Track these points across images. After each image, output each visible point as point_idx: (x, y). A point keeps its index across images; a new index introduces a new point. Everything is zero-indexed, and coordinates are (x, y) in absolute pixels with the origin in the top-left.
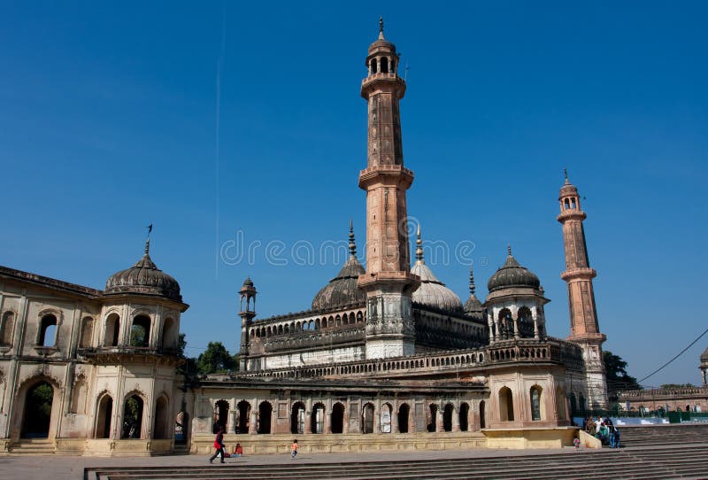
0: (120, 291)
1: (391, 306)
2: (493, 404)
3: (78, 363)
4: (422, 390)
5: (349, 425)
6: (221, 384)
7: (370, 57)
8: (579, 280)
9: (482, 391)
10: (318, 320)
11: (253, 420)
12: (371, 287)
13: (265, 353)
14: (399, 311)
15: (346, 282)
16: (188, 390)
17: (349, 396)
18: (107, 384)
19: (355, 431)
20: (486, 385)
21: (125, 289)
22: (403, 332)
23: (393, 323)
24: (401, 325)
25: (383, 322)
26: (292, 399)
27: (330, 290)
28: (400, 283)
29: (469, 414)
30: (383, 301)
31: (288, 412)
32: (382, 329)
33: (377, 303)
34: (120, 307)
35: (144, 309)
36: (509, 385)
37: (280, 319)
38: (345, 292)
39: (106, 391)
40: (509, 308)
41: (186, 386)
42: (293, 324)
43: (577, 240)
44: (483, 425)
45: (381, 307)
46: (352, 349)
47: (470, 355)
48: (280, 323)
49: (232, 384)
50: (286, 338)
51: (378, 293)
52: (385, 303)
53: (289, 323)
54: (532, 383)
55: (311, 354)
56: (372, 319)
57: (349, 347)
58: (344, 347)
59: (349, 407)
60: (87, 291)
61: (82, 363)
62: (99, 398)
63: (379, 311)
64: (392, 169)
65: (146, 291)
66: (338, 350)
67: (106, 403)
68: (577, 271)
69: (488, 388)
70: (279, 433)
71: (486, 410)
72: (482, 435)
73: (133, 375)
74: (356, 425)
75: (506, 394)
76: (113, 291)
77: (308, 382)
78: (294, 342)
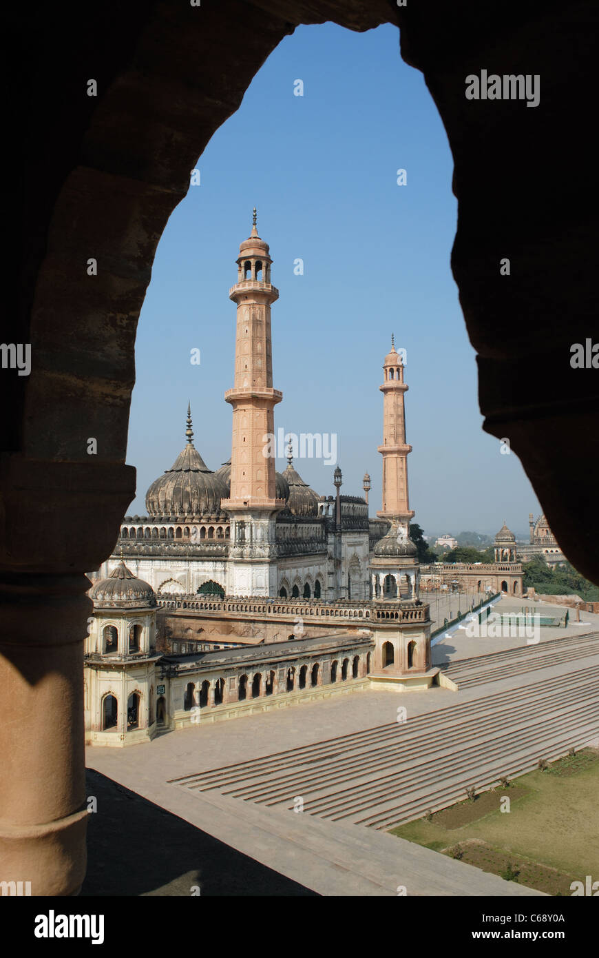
0: (115, 606)
1: (259, 531)
2: (378, 654)
4: (329, 651)
5: (278, 687)
6: (189, 670)
7: (244, 258)
8: (396, 455)
9: (367, 643)
10: (171, 529)
11: (211, 695)
12: (239, 512)
14: (266, 536)
15: (187, 477)
16: (165, 678)
17: (278, 664)
18: (111, 687)
19: (282, 692)
20: (372, 639)
21: (120, 604)
22: (269, 557)
23: (261, 548)
24: (267, 550)
25: (251, 547)
26: (239, 674)
27: (169, 489)
28: (268, 510)
29: (359, 664)
30: (251, 526)
31: (237, 684)
32: (250, 554)
33: (244, 527)
34: (117, 620)
35: (137, 621)
36: (391, 641)
38: (188, 489)
39: (110, 692)
40: (394, 575)
41: (163, 676)
42: (141, 529)
43: (398, 416)
44: (368, 672)
45: (249, 531)
46: (211, 563)
47: (358, 611)
49: (197, 669)
50: (133, 543)
51: (247, 518)
52: (253, 528)
53: (137, 527)
54: (410, 640)
55: (163, 563)
56: (239, 543)
57: (208, 561)
58: (202, 561)
59: (278, 673)
62: (104, 695)
63: (247, 536)
64: (265, 392)
65: (138, 605)
66: (194, 563)
67: (110, 703)
68: (395, 447)
69: (373, 641)
70: (231, 701)
71: (371, 659)
72: (368, 679)
73: (132, 679)
74: (283, 687)
75: (389, 647)
76: (107, 605)
77: (250, 658)
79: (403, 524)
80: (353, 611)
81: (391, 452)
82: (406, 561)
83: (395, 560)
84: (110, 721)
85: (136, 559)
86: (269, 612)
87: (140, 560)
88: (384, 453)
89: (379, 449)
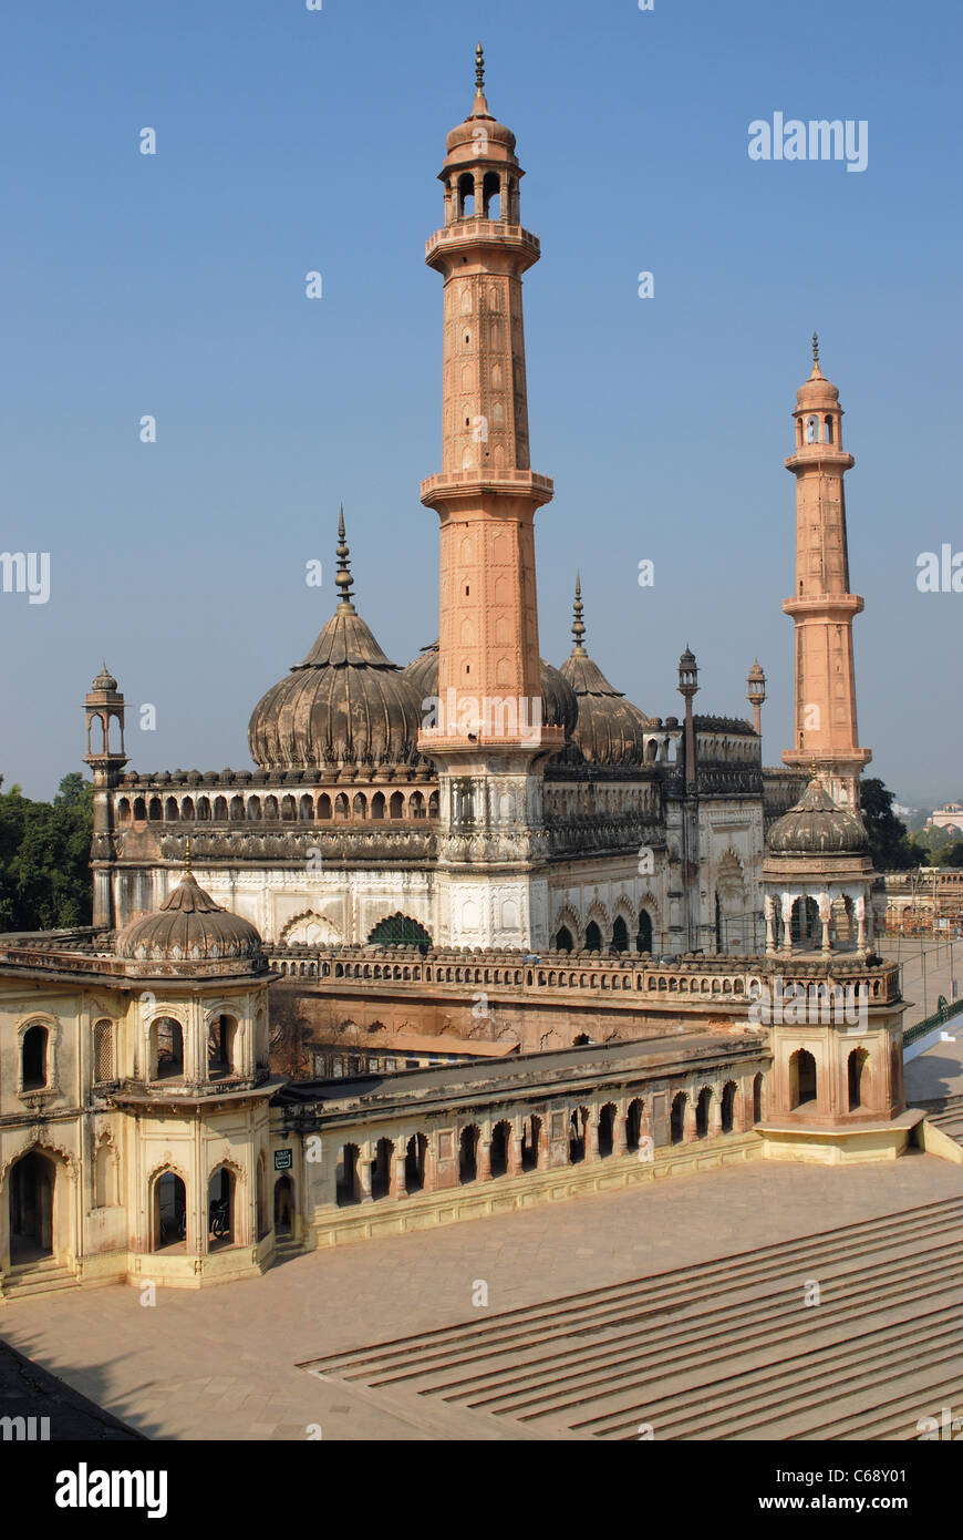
0: (175, 973)
1: (505, 801)
2: (779, 1079)
3: (96, 1112)
4: (665, 1071)
5: (550, 1153)
7: (458, 167)
8: (825, 620)
9: (754, 1052)
10: (307, 798)
11: (397, 1170)
12: (460, 757)
13: (162, 861)
14: (521, 812)
15: (340, 679)
16: (292, 1134)
17: (549, 1102)
18: (170, 1154)
19: (559, 1164)
20: (764, 1044)
21: (184, 968)
22: (529, 858)
23: (510, 838)
24: (525, 842)
25: (488, 838)
26: (460, 1123)
27: (301, 708)
28: (526, 752)
29: (735, 1100)
30: (487, 790)
31: (455, 1146)
32: (487, 852)
33: (472, 791)
34: (180, 1006)
35: (224, 1007)
36: (809, 1047)
37: (199, 781)
38: (344, 707)
39: (167, 1165)
40: (815, 897)
41: (287, 1130)
42: (238, 800)
43: (830, 529)
44: (757, 1118)
45: (483, 802)
46: (398, 875)
47: (732, 980)
48: (201, 794)
49: (364, 1113)
50: (221, 832)
51: (478, 771)
52: (492, 794)
53: (229, 795)
54: (854, 1046)
56: (458, 828)
57: (392, 870)
58: (379, 870)
59: (549, 1120)
60: (95, 970)
61: (103, 1111)
62: (155, 1172)
63: (479, 812)
64: (512, 481)
65: (226, 970)
66: (361, 875)
67: (169, 1190)
68: (822, 601)
69: (769, 1049)
71: (763, 1089)
72: (756, 1136)
73: (217, 1135)
74: (562, 1152)
75: (804, 1062)
76: (158, 973)
77: (484, 1087)
78: (244, 842)
79: (843, 779)
80: (721, 979)
81: (815, 613)
82: (841, 865)
83: (819, 862)
84: (169, 1231)
85: (229, 868)
86: (530, 983)
87: (238, 869)
88: (798, 614)
89: (785, 607)
